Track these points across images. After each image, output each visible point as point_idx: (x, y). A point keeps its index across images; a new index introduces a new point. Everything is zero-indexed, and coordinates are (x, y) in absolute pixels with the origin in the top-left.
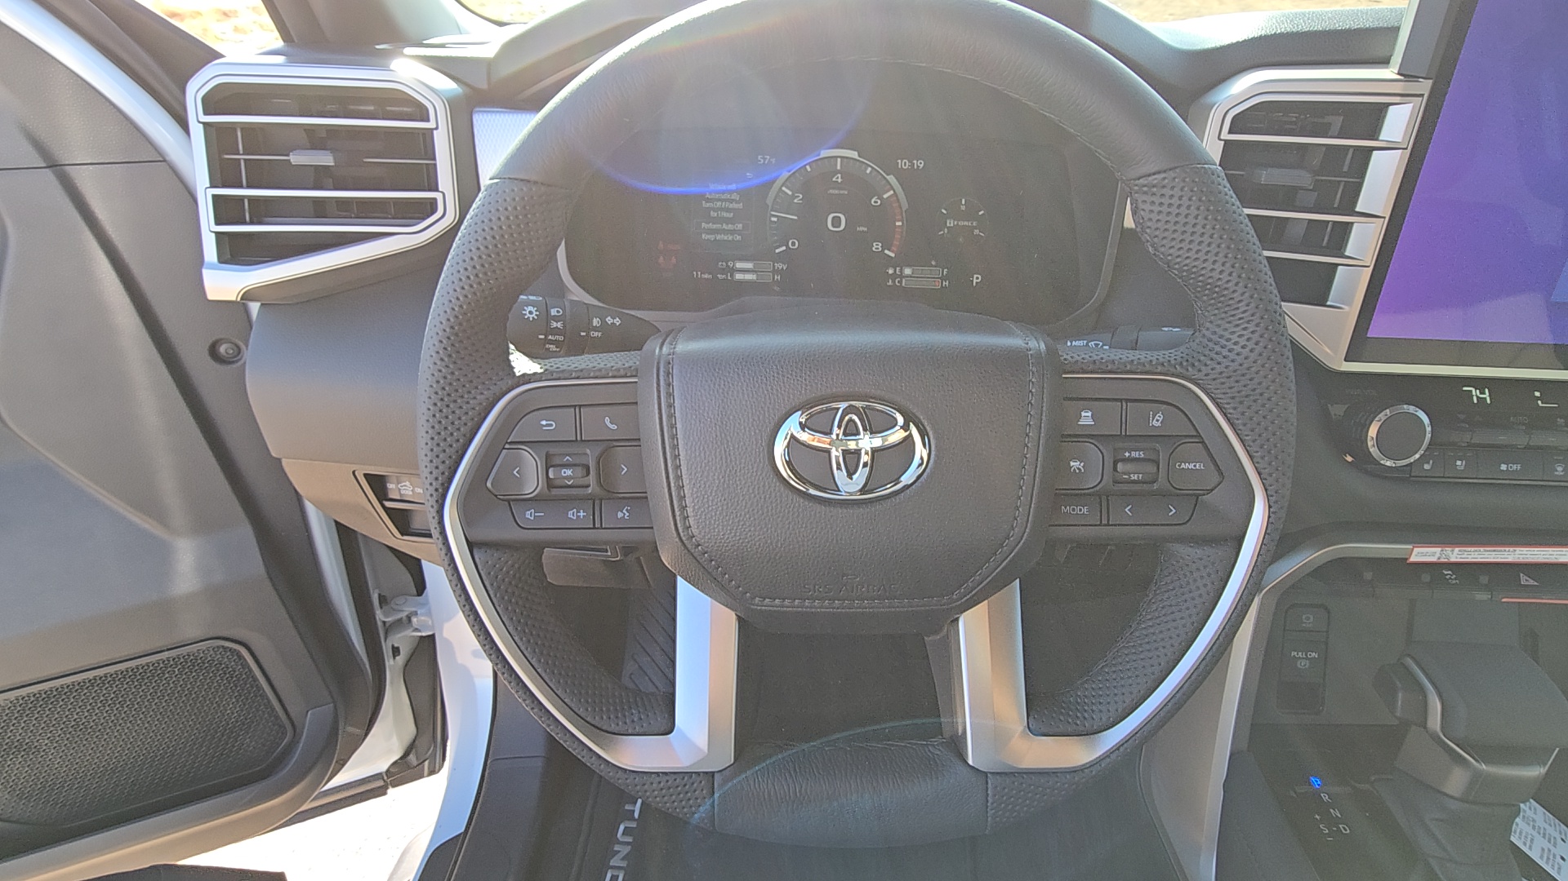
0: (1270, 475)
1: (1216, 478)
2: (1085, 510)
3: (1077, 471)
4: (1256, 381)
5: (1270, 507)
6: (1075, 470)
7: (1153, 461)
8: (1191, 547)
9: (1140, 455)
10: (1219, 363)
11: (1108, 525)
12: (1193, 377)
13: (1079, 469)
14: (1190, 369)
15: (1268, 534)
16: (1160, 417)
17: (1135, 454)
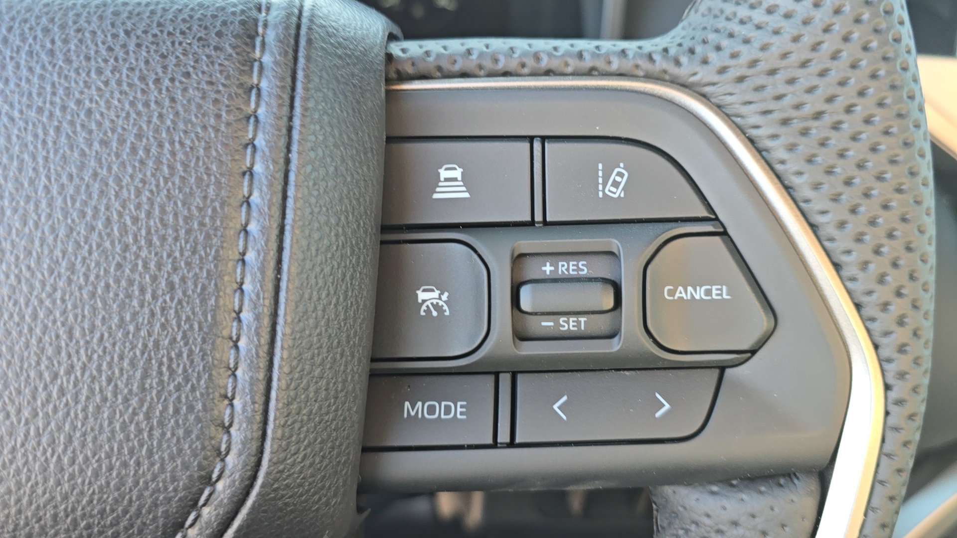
0: (885, 306)
1: (761, 322)
2: (459, 410)
3: (435, 314)
4: (834, 76)
5: (887, 387)
6: (428, 311)
7: (605, 281)
8: (713, 493)
9: (579, 269)
10: (747, 41)
11: (512, 444)
12: (692, 79)
13: (437, 307)
14: (684, 60)
15: (888, 455)
16: (620, 175)
17: (566, 268)
